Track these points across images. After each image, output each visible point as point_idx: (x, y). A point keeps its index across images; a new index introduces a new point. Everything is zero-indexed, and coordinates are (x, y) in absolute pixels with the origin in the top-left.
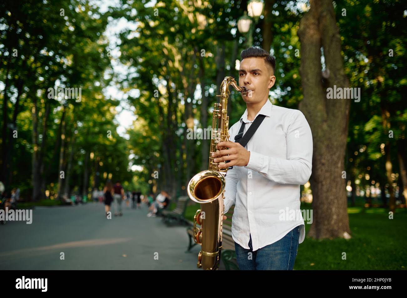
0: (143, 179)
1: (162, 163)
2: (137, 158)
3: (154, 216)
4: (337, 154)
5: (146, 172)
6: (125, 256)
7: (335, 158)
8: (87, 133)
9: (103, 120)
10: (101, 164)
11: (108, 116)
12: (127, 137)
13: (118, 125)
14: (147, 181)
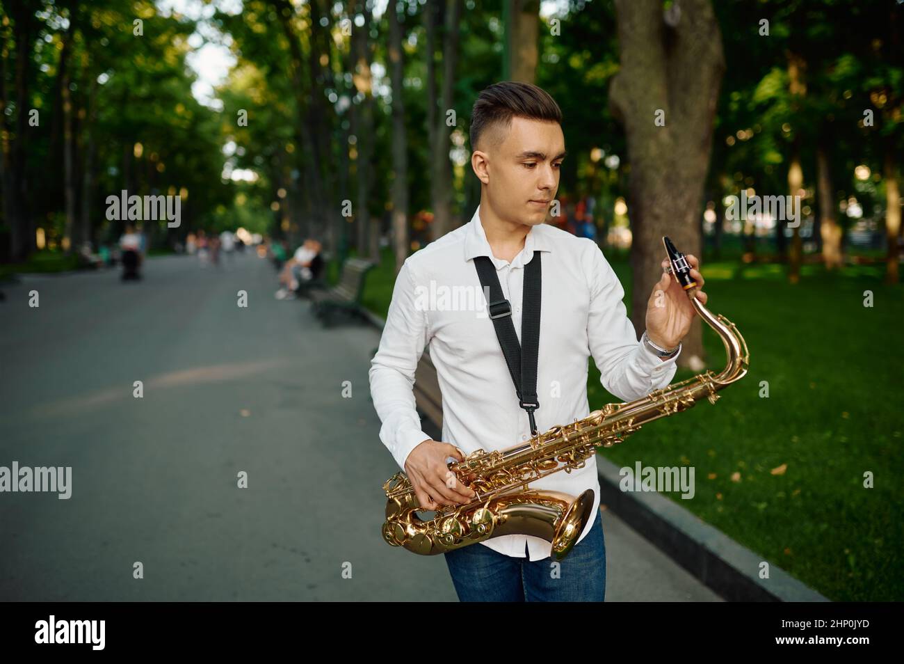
0: (257, 201)
1: (301, 168)
2: (242, 152)
3: (292, 298)
4: (687, 196)
5: (264, 183)
6: (245, 413)
7: (681, 203)
8: (122, 98)
9: (159, 67)
10: (161, 167)
11: (170, 58)
12: (217, 105)
13: (194, 78)
14: (267, 205)
